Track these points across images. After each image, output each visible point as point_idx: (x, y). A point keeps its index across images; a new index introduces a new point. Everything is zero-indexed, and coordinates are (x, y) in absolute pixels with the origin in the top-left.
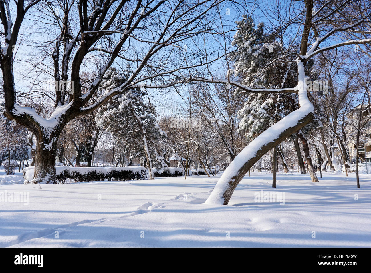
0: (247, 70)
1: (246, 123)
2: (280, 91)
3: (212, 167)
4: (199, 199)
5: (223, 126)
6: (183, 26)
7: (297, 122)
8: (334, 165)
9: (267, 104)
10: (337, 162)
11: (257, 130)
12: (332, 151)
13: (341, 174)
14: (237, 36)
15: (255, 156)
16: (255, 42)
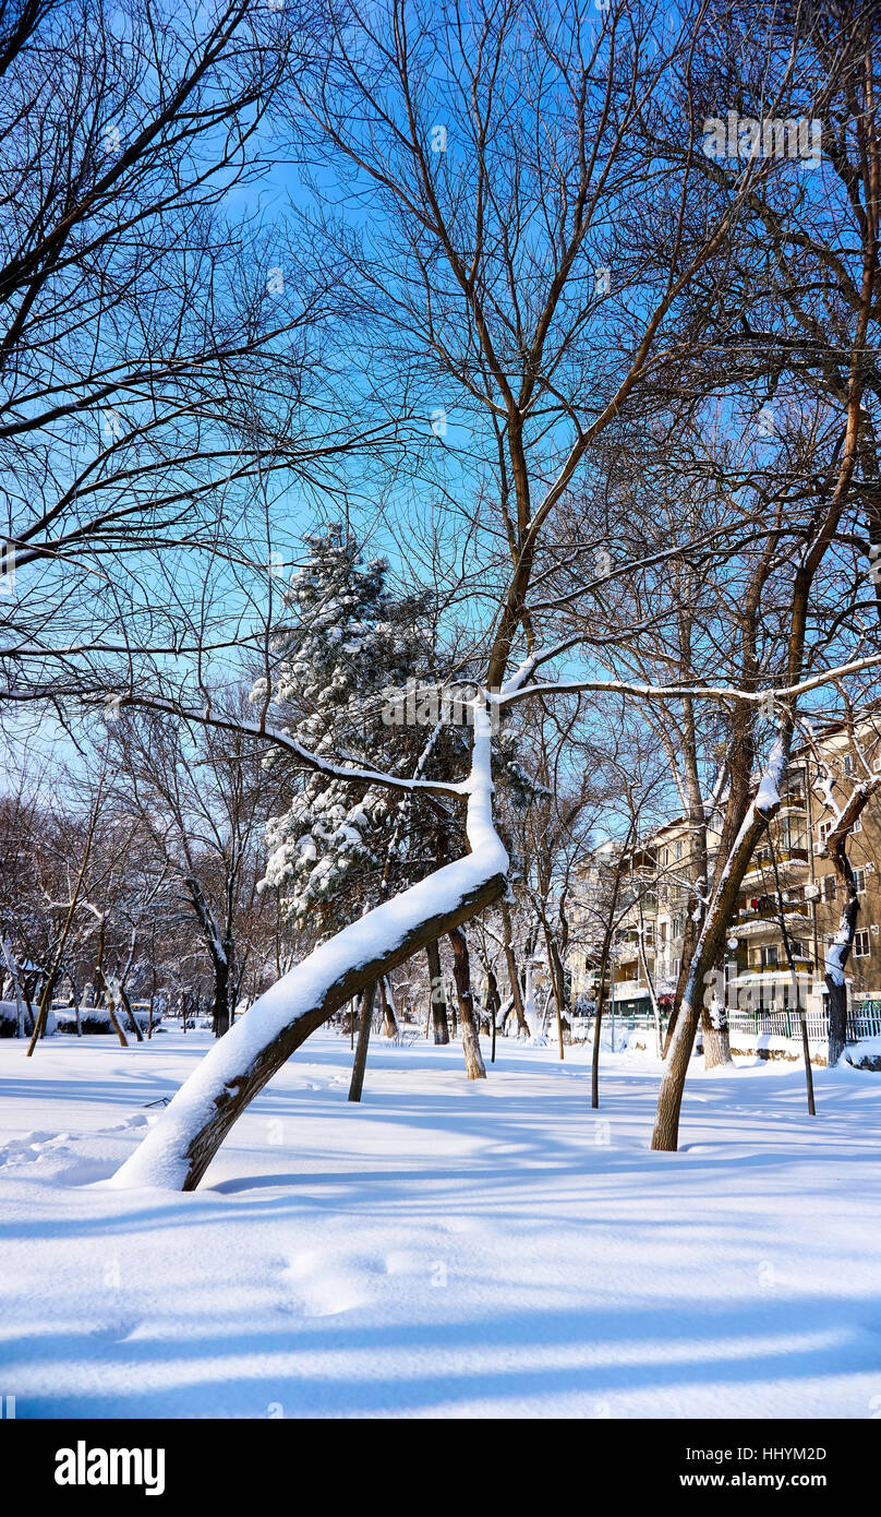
0: (317, 692)
1: (290, 865)
2: (415, 787)
3: (137, 1000)
4: (89, 1163)
5: (206, 861)
6: (129, 507)
7: (459, 901)
8: (528, 1017)
9: (365, 811)
10: (537, 1008)
11: (323, 894)
12: (527, 972)
13: (544, 1047)
14: (302, 579)
15: (320, 1006)
16: (355, 609)
